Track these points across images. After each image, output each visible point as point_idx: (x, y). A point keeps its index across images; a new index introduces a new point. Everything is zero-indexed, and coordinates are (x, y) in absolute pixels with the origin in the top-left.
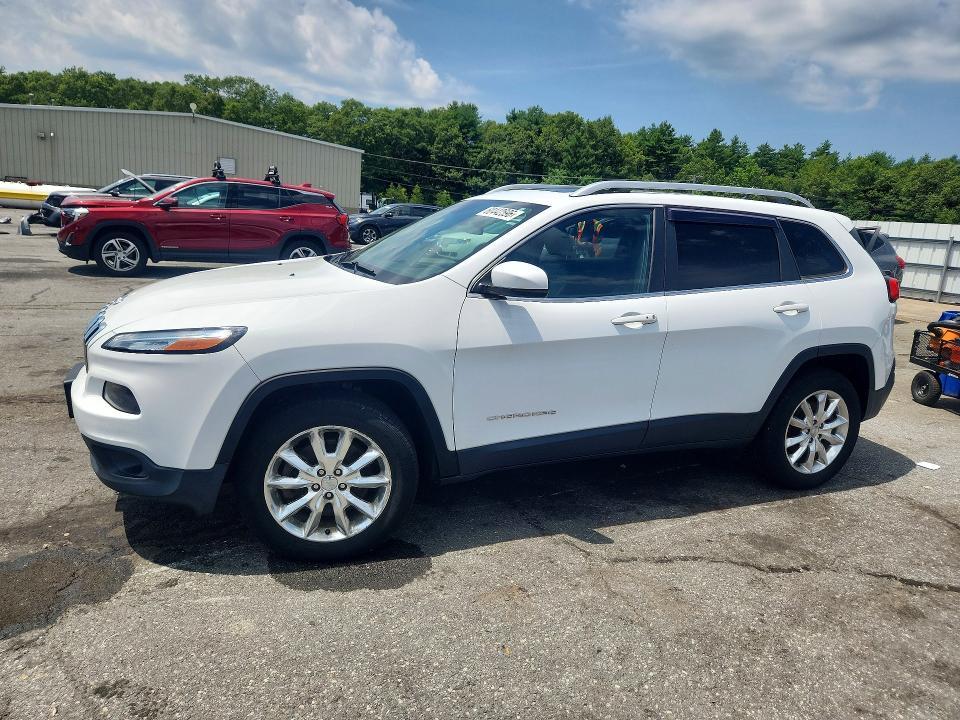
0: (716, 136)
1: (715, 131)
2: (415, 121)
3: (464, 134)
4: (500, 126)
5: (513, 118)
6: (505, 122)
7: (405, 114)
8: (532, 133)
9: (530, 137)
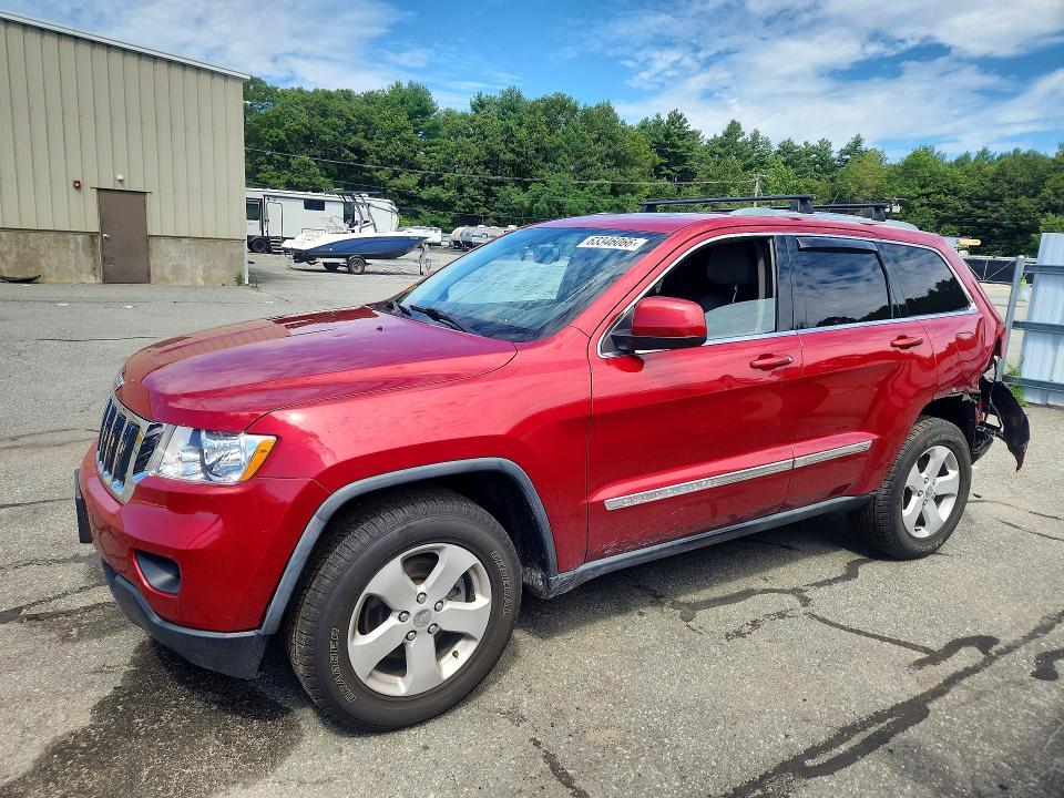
0: (734, 128)
1: (733, 122)
2: (344, 106)
3: (415, 125)
4: (464, 116)
5: (479, 105)
6: (468, 110)
7: (328, 95)
8: (511, 124)
9: (508, 129)
